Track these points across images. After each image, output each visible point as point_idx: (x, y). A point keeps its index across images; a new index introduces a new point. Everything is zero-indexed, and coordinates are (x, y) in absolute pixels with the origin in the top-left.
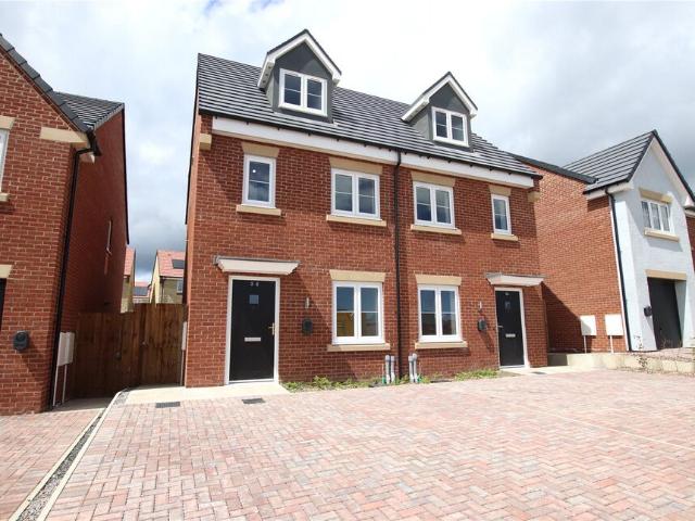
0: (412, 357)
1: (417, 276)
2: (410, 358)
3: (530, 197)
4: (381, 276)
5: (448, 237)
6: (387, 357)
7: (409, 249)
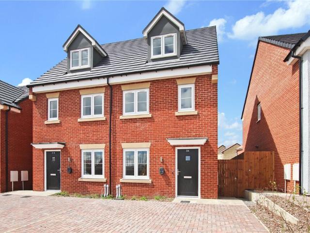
0: (118, 186)
1: (122, 144)
2: (117, 187)
3: (214, 78)
4: (103, 146)
5: (143, 120)
6: (105, 185)
7: (118, 130)
